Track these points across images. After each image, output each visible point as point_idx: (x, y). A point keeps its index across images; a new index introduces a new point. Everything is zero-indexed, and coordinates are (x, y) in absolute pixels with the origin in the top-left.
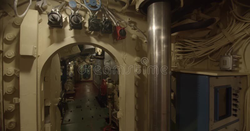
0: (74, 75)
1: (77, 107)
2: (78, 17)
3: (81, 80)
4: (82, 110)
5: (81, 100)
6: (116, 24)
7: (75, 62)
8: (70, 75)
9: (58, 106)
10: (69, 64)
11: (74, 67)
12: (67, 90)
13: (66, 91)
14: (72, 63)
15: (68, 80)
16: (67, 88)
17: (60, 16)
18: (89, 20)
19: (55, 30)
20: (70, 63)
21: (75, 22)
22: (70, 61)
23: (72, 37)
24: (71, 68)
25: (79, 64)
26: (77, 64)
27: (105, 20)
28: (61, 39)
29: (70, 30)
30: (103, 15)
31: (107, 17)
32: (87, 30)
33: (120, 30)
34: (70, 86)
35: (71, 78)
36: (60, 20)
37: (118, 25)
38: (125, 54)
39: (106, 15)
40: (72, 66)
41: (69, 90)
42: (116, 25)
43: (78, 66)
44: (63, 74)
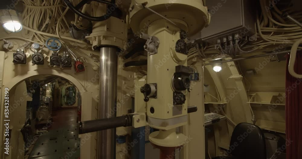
0: (51, 100)
1: (50, 139)
2: (39, 56)
3: (62, 107)
4: (56, 142)
5: (58, 131)
6: (76, 59)
7: (53, 84)
8: (46, 100)
9: (21, 131)
10: (46, 87)
11: (51, 90)
12: (40, 119)
13: (37, 120)
14: (50, 85)
15: (41, 106)
16: (40, 117)
17: (24, 56)
18: (51, 57)
19: (19, 65)
20: (46, 85)
21: (37, 60)
22: (47, 83)
23: (35, 70)
24: (49, 91)
25: (59, 86)
26: (57, 85)
27: (66, 56)
28: (25, 72)
29: (32, 65)
30: (64, 53)
31: (68, 54)
32: (49, 64)
33: (78, 64)
34: (44, 114)
35: (47, 104)
36: (24, 59)
37: (78, 60)
38: (86, 83)
39: (67, 52)
40: (50, 89)
41: (42, 120)
42: (76, 61)
43: (58, 88)
44: (33, 100)
